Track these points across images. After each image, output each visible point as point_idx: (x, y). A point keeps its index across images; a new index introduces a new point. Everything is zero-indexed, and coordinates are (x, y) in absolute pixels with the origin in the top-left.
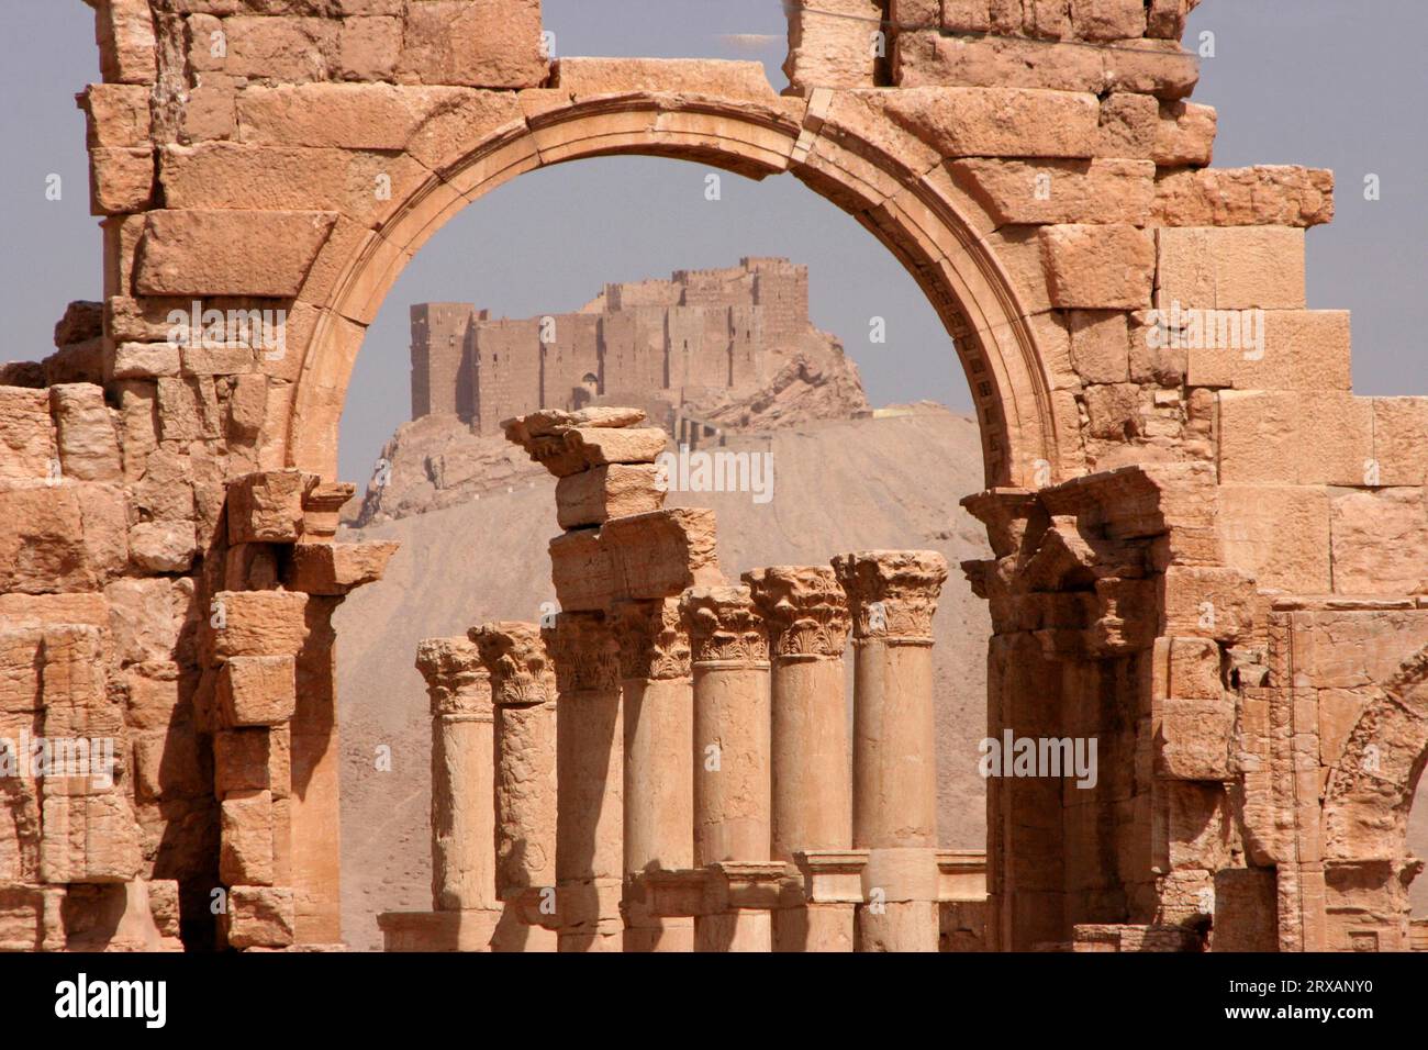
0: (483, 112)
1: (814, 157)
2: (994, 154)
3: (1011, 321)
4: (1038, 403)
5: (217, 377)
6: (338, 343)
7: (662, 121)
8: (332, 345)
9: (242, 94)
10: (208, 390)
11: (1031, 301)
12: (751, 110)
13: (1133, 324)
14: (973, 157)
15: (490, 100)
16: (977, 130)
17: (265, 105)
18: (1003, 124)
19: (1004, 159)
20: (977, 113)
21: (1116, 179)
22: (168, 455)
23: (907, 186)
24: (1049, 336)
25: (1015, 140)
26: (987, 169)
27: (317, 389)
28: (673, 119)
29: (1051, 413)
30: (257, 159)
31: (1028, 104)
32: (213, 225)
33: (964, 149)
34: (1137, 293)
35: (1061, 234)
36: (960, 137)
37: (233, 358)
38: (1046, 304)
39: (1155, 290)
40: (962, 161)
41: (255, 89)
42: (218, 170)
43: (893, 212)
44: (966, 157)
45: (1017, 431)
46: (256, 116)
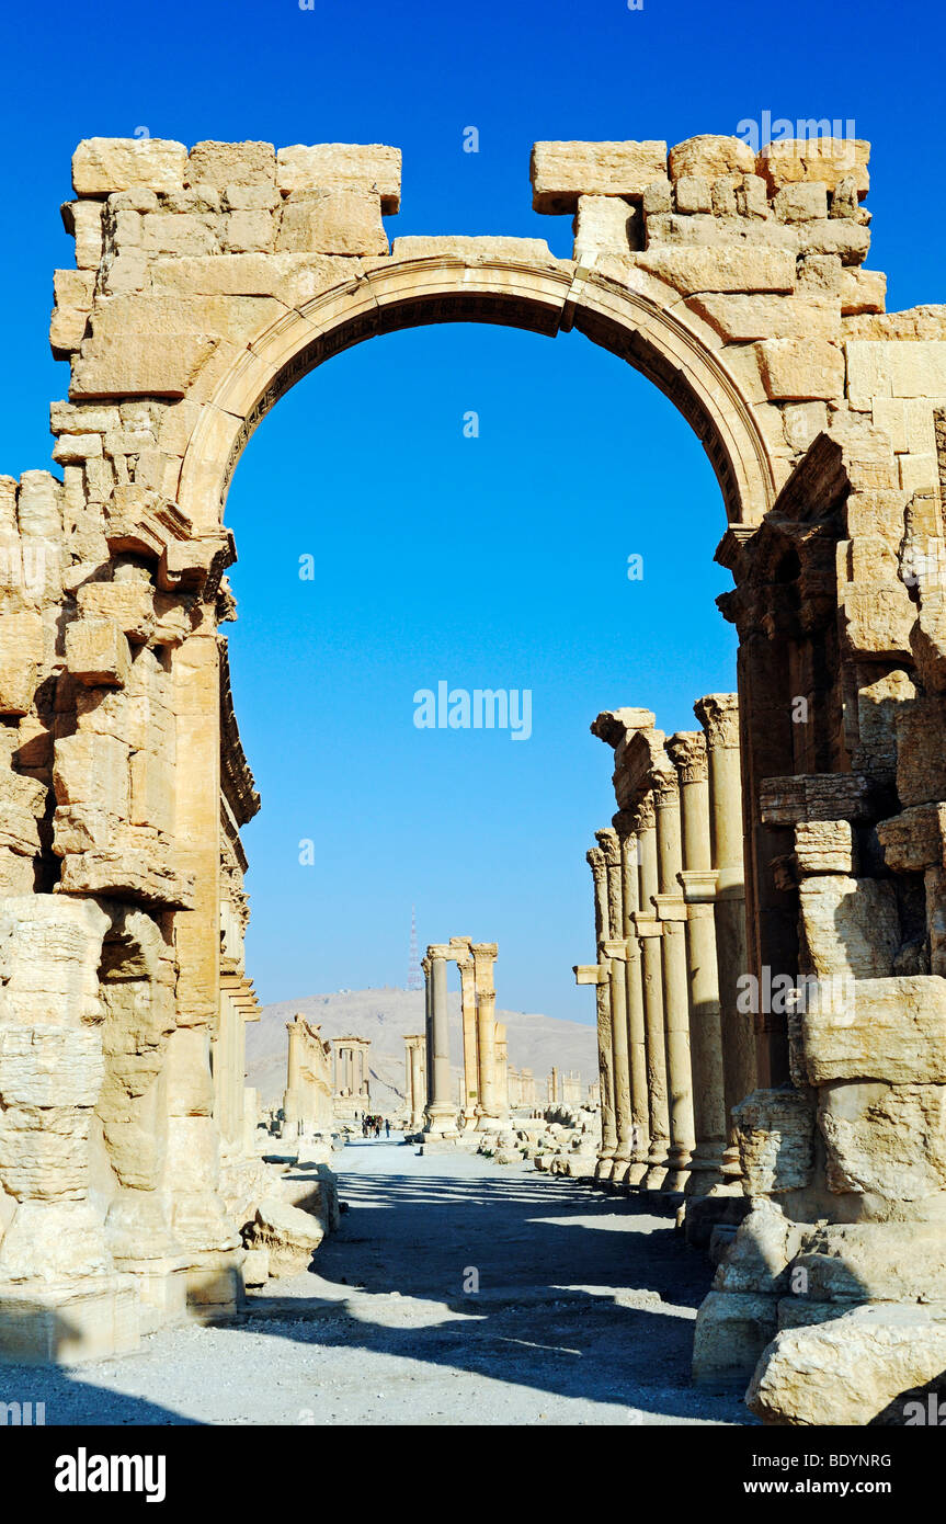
0: (333, 270)
1: (585, 299)
2: (718, 290)
3: (738, 409)
4: (761, 466)
5: (128, 456)
6: (220, 430)
7: (468, 274)
8: (214, 431)
9: (156, 263)
10: (121, 464)
11: (753, 394)
12: (534, 266)
13: (832, 409)
14: (702, 292)
15: (339, 264)
16: (705, 274)
17: (172, 269)
18: (721, 269)
19: (726, 293)
20: (703, 262)
21: (812, 309)
22: (92, 514)
23: (654, 315)
24: (768, 417)
25: (734, 280)
26: (714, 301)
27: (203, 462)
28: (477, 274)
29: (771, 472)
30: (161, 303)
31: (742, 254)
32: (121, 343)
33: (696, 287)
34: (831, 387)
35: (770, 345)
36: (691, 279)
37: (139, 442)
38: (764, 397)
39: (846, 386)
40: (694, 296)
41: (165, 260)
42: (132, 312)
43: (645, 335)
44: (697, 293)
45: (746, 487)
46: (165, 277)
